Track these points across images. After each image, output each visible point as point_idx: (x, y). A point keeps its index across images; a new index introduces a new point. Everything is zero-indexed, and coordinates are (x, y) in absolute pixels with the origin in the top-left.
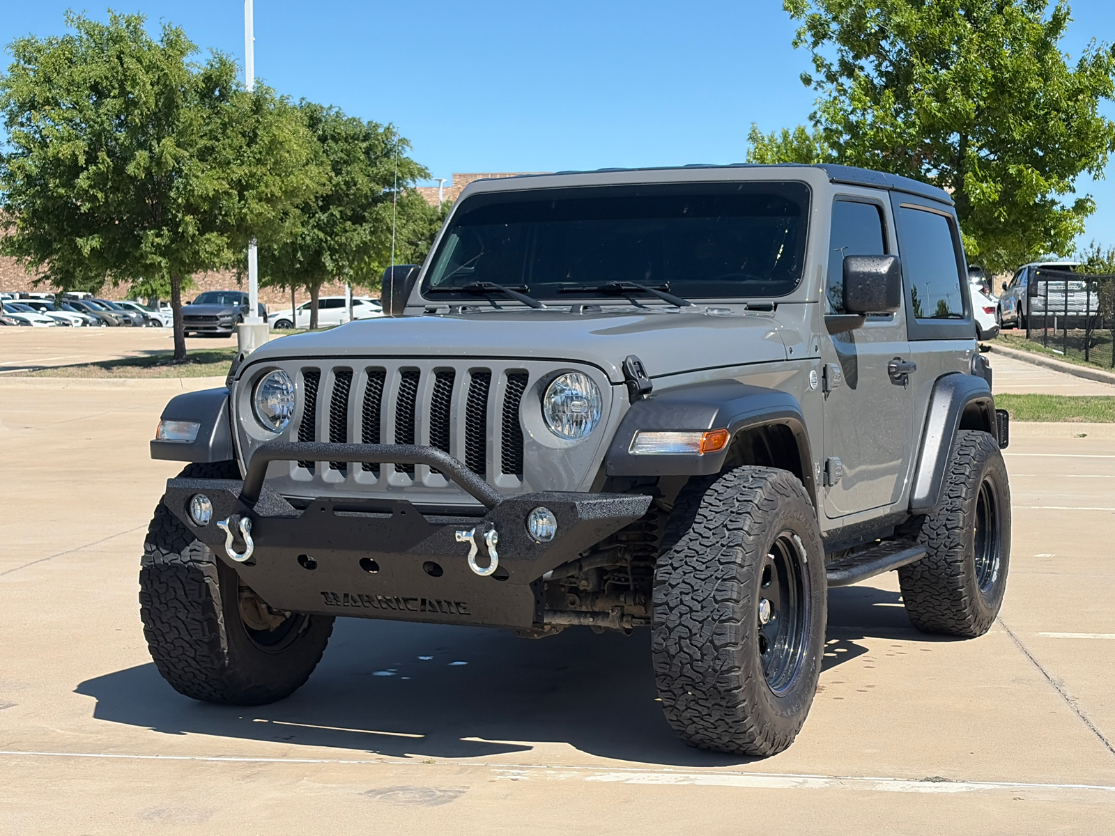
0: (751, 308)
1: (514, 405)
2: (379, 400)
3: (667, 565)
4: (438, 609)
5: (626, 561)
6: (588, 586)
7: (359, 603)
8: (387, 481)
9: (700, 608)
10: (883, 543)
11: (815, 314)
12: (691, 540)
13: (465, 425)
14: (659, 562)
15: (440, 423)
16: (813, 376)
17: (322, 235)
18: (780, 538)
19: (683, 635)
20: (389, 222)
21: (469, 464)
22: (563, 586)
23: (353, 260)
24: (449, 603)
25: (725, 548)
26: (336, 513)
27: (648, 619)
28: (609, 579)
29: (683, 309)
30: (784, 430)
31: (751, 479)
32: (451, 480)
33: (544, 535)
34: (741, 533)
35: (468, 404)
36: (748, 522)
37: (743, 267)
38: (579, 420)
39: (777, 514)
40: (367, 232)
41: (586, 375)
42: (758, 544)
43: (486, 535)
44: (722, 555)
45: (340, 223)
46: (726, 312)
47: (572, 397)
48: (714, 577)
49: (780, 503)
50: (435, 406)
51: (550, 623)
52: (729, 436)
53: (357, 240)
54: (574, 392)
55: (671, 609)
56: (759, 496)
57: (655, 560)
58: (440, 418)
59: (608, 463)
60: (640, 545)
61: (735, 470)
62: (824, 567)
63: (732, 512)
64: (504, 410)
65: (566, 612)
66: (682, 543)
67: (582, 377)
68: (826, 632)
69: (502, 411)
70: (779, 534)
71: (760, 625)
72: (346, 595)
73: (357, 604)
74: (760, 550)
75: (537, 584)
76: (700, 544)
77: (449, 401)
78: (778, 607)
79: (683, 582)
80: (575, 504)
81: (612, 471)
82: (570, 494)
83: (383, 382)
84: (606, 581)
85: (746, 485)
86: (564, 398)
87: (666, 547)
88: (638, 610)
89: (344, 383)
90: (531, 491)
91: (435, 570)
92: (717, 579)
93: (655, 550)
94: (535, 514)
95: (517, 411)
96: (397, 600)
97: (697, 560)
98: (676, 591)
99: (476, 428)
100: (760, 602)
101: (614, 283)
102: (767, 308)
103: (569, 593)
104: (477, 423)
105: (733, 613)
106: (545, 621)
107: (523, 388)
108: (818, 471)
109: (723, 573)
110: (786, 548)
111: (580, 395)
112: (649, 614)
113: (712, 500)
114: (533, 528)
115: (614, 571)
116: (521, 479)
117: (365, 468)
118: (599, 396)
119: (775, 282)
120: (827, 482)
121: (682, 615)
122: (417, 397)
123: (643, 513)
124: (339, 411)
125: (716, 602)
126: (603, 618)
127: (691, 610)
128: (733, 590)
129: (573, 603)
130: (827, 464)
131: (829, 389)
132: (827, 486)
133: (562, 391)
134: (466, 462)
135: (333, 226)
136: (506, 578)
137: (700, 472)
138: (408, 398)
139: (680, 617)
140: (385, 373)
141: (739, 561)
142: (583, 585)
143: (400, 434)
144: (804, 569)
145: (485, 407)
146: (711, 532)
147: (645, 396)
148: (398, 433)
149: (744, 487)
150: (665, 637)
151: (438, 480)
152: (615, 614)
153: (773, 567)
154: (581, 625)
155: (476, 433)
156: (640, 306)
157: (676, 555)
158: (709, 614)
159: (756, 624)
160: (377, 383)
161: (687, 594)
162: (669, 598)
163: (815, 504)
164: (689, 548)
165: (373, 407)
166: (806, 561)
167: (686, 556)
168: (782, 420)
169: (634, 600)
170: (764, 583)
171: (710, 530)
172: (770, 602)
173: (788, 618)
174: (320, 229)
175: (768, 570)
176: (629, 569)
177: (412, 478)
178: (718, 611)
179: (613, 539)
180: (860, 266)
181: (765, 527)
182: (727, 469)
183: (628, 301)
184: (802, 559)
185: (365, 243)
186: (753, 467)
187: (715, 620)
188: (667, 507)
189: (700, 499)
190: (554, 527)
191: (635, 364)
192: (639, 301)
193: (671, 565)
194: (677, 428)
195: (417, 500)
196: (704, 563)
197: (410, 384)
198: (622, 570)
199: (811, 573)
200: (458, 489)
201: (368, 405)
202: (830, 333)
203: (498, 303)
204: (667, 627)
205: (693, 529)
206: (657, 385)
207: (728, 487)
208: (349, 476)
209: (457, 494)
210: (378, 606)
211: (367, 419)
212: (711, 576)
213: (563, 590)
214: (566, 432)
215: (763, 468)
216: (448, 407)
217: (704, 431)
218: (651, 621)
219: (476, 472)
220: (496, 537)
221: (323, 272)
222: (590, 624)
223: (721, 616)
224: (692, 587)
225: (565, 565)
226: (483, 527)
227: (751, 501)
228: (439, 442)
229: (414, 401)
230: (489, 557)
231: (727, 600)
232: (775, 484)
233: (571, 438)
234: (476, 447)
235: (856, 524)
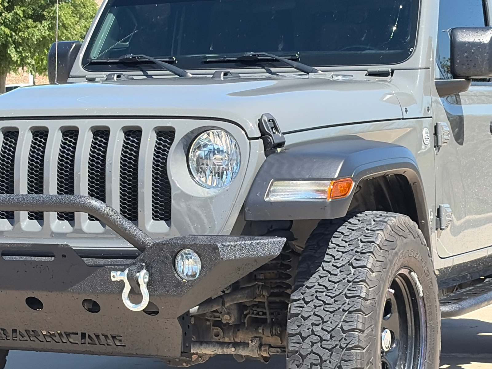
0: (371, 74)
1: (163, 159)
2: (43, 157)
3: (299, 300)
4: (97, 342)
5: (264, 297)
6: (230, 319)
7: (27, 338)
8: (50, 229)
9: (329, 337)
10: (487, 280)
11: (427, 79)
12: (321, 277)
13: (119, 177)
14: (293, 297)
15: (97, 176)
16: (426, 134)
17: (7, 31)
18: (399, 275)
19: (314, 362)
20: (64, 19)
21: (123, 212)
22: (208, 320)
23: (35, 51)
24: (106, 337)
25: (351, 284)
26: (4, 257)
27: (283, 348)
28: (249, 313)
29: (312, 75)
30: (401, 179)
31: (373, 223)
32: (107, 227)
33: (190, 274)
34: (365, 270)
35: (121, 159)
36: (371, 260)
37: (363, 39)
38: (220, 171)
39: (396, 253)
40: (46, 28)
41: (226, 132)
42: (380, 280)
43: (138, 274)
44: (348, 290)
45: (23, 21)
46: (349, 78)
47: (214, 151)
48: (341, 310)
49: (399, 243)
50: (93, 161)
51: (197, 353)
52: (354, 184)
53: (37, 35)
54: (216, 147)
55: (304, 339)
56: (380, 237)
57: (289, 296)
58: (97, 172)
59: (246, 209)
60: (276, 283)
61: (359, 215)
62: (437, 300)
63: (357, 252)
64: (154, 163)
65: (211, 342)
66: (313, 280)
67: (223, 134)
68: (440, 358)
69: (152, 165)
70: (398, 271)
71: (382, 353)
72: (14, 331)
73: (25, 338)
74: (382, 285)
75: (184, 318)
76: (329, 281)
77: (104, 157)
78: (397, 336)
79: (314, 314)
80: (217, 246)
81: (250, 217)
82: (212, 237)
83: (46, 140)
84: (246, 315)
85: (369, 228)
86: (207, 152)
87: (299, 283)
88: (275, 341)
89: (11, 142)
90: (178, 235)
91: (94, 307)
92: (344, 311)
93: (289, 287)
94: (182, 255)
95: (165, 164)
96: (60, 335)
97: (326, 295)
98: (308, 323)
99: (129, 180)
100: (382, 331)
101: (251, 54)
102: (385, 74)
103: (213, 326)
104: (130, 176)
105: (358, 342)
106: (192, 351)
107: (171, 144)
108: (431, 217)
109: (350, 306)
110: (405, 284)
111: (221, 149)
112: (285, 343)
113: (339, 241)
114: (180, 267)
115: (253, 306)
116: (169, 225)
117: (31, 217)
118: (238, 150)
119: (392, 51)
120: (439, 227)
121: (313, 344)
122: (76, 153)
123: (278, 253)
124: (7, 167)
125: (344, 331)
126: (244, 348)
127: (322, 340)
128: (358, 320)
129: (217, 335)
130: (439, 211)
131: (440, 144)
132: (439, 229)
133: (205, 146)
134: (121, 210)
135: (17, 23)
136: (156, 313)
137: (328, 216)
138: (68, 154)
139: (312, 346)
140: (48, 132)
141: (363, 295)
142: (226, 318)
143: (62, 186)
144: (420, 302)
145: (136, 161)
146: (338, 270)
147: (279, 150)
148: (60, 186)
149: (367, 229)
150: (298, 363)
151: (96, 227)
152: (254, 344)
153: (394, 301)
154: (224, 354)
155: (129, 184)
156: (274, 74)
157: (308, 290)
158: (337, 343)
159: (379, 352)
160: (40, 141)
161: (318, 325)
162: (301, 329)
163: (429, 245)
164: (319, 284)
165: (37, 163)
166: (422, 295)
167: (317, 292)
168: (400, 170)
169: (271, 331)
170: (385, 314)
171: (338, 268)
172: (391, 331)
173: (407, 346)
174: (6, 26)
175: (388, 303)
176: (266, 304)
177: (73, 225)
178: (345, 340)
179: (252, 277)
180: (465, 37)
181: (386, 264)
182: (352, 214)
183: (263, 70)
184: (418, 293)
185: (44, 38)
186: (375, 212)
187: (343, 348)
188: (299, 249)
189: (328, 241)
190: (199, 267)
191: (269, 121)
192: (273, 70)
193: (304, 299)
194: (307, 177)
195: (77, 244)
196: (332, 298)
197: (70, 141)
198: (260, 305)
199: (426, 305)
200: (114, 234)
201: (32, 161)
202: (441, 96)
203: (149, 73)
204: (300, 355)
205: (323, 267)
206: (289, 140)
207: (353, 230)
208: (16, 226)
209: (112, 238)
210: (43, 339)
211: (32, 173)
212: (339, 308)
213: (208, 323)
214: (209, 183)
215: (383, 213)
216: (104, 161)
217: (332, 179)
218: (286, 350)
219: (129, 219)
220: (147, 276)
221: (9, 62)
222: (232, 353)
223: (348, 344)
224: (322, 319)
225: (209, 301)
226: (134, 268)
227: (373, 242)
228: (96, 193)
229: (73, 157)
230: (141, 294)
231: (353, 330)
232: (394, 226)
233: (214, 187)
234: (129, 197)
235: (464, 263)
